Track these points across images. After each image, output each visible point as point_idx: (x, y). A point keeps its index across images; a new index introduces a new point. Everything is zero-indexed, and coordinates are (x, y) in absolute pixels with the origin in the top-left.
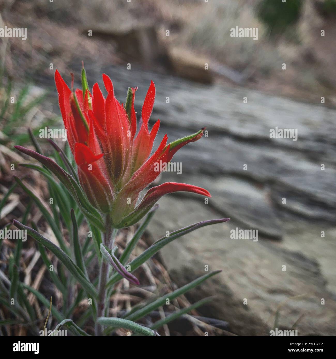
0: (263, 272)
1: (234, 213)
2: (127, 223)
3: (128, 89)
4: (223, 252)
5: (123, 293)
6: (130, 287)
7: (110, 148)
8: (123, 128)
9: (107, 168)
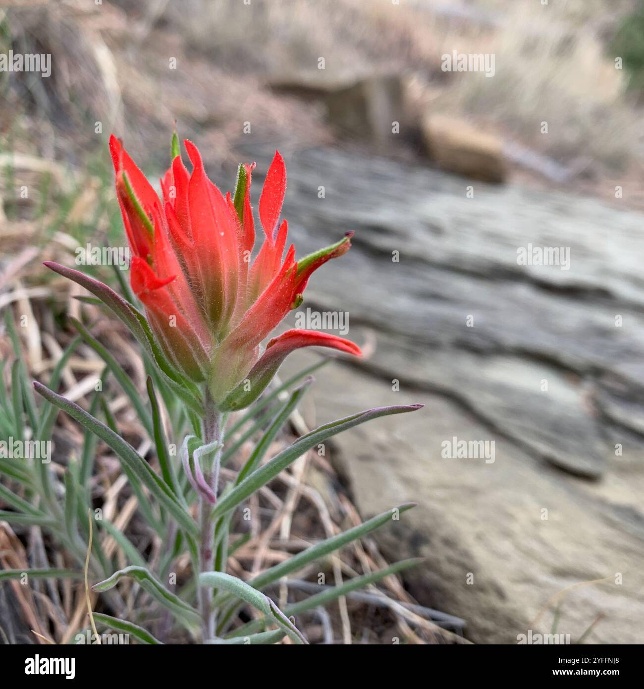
0: (547, 534)
1: (511, 425)
2: (235, 402)
3: (239, 167)
4: (473, 492)
5: (274, 548)
6: (291, 538)
7: (199, 268)
8: (222, 234)
9: (196, 303)
